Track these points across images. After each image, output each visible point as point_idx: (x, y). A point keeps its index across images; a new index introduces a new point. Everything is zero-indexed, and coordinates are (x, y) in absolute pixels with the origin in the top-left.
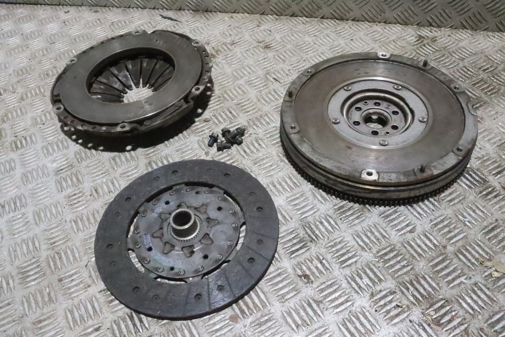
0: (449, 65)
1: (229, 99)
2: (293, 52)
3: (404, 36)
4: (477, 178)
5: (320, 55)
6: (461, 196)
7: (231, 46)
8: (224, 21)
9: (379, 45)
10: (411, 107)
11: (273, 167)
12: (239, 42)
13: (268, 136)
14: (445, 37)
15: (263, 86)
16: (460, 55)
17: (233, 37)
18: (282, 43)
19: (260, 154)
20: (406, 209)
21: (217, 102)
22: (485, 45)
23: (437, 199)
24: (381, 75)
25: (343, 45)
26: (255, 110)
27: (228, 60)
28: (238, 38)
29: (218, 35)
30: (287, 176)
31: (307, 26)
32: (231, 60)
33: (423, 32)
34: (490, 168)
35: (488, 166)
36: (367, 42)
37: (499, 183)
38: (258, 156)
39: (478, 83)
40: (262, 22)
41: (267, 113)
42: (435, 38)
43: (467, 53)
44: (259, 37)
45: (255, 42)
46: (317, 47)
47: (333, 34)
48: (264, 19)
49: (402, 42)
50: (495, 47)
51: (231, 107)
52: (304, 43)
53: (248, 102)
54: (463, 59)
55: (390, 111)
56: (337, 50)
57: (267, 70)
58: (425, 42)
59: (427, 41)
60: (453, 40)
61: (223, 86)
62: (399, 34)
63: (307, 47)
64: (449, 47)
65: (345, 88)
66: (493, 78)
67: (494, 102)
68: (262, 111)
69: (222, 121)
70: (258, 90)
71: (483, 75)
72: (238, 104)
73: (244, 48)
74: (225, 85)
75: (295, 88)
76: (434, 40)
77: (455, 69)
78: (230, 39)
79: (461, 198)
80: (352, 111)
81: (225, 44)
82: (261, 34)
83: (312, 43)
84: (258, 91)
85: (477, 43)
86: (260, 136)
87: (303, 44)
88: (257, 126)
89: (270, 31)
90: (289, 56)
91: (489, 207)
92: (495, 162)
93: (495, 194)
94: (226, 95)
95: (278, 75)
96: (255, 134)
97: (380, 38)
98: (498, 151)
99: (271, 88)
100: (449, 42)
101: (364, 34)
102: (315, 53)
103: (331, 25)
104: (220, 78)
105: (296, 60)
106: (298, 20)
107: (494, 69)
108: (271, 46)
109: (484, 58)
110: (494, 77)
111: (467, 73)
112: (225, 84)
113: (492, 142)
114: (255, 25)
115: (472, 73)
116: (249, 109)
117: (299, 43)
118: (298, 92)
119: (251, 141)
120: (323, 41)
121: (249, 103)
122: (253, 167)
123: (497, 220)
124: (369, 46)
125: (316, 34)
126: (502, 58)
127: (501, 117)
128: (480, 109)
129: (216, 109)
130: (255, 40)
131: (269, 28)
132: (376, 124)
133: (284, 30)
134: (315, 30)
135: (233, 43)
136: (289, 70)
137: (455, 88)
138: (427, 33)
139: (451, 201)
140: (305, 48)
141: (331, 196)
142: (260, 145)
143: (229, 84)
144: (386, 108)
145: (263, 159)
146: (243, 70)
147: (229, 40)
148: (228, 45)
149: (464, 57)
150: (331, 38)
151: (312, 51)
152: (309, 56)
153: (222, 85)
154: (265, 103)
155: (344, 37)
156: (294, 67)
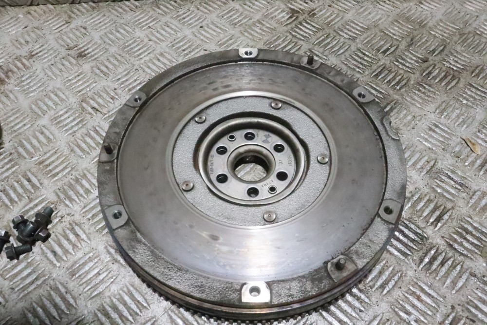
0: (339, 50)
1: (25, 155)
2: (119, 58)
3: (272, 13)
4: (412, 236)
5: (158, 56)
6: (396, 275)
7: (28, 60)
8: (17, 20)
9: (239, 30)
10: (301, 137)
11: (101, 277)
12: (40, 51)
13: (89, 217)
14: (325, 8)
15: (77, 124)
16: (350, 33)
17: (30, 45)
18: (102, 46)
19: (80, 254)
20: (320, 318)
21: (7, 163)
22: (377, 14)
23: (363, 288)
24: (249, 86)
25: (191, 36)
26: (67, 170)
27: (24, 86)
28: (38, 46)
29: (9, 44)
30: (125, 289)
31: (137, 14)
32: (27, 84)
33: (295, 4)
34: (425, 214)
35: (422, 210)
36: (222, 27)
37: (443, 237)
38: (76, 258)
39: (380, 73)
40: (73, 15)
41: (85, 172)
42: (313, 10)
43: (357, 30)
44: (69, 41)
45: (63, 50)
46: (154, 45)
47: (175, 22)
48: (75, 11)
49: (270, 22)
50: (389, 16)
51: (30, 171)
52: (135, 41)
53: (56, 156)
54: (353, 39)
55: (270, 146)
56: (182, 46)
57: (83, 94)
58: (301, 18)
59: (304, 17)
60: (336, 11)
61: (16, 133)
62: (264, 11)
63: (139, 47)
64: (333, 23)
65: (196, 119)
66: (397, 63)
67: (406, 100)
68: (77, 170)
69: (16, 199)
70: (70, 132)
71: (385, 60)
72: (40, 163)
73: (48, 61)
74: (20, 131)
75: (116, 133)
76: (312, 14)
77: (347, 54)
78: (26, 49)
79: (396, 278)
80: (212, 157)
81: (18, 58)
82: (71, 35)
83: (146, 40)
84: (71, 134)
85: (366, 13)
86: (77, 218)
87: (133, 43)
88: (71, 200)
89: (85, 28)
90: (114, 65)
91: (436, 284)
92: (430, 201)
93: (440, 258)
94: (21, 150)
95: (100, 100)
96: (68, 215)
97: (240, 19)
98: (430, 181)
99: (89, 126)
100: (331, 15)
101: (218, 17)
102: (152, 55)
103: (171, 7)
104: (12, 119)
105: (125, 71)
106: (124, 7)
107: (395, 50)
108: (86, 52)
109: (379, 34)
110: (397, 61)
111: (363, 59)
112: (20, 128)
113: (418, 166)
114: (62, 21)
115: (370, 58)
116: (57, 170)
117: (128, 41)
118: (122, 139)
119: (64, 230)
120: (162, 35)
121: (58, 159)
122: (69, 281)
123: (453, 307)
124: (226, 34)
125: (151, 25)
126: (401, 31)
127: (421, 123)
128: (392, 114)
129: (5, 178)
130: (64, 46)
131: (83, 24)
132: (252, 165)
133: (105, 24)
134: (148, 19)
135: (31, 56)
136: (115, 89)
137: (360, 95)
138: (301, 4)
139: (383, 286)
140: (136, 49)
141: (200, 317)
142: (77, 235)
143: (25, 128)
144: (263, 142)
145: (84, 264)
146: (46, 100)
147: (24, 51)
148: (24, 61)
149: (355, 35)
150: (172, 29)
151: (146, 53)
152: (142, 61)
153: (15, 131)
154: (81, 154)
155: (190, 24)
156: (122, 83)
